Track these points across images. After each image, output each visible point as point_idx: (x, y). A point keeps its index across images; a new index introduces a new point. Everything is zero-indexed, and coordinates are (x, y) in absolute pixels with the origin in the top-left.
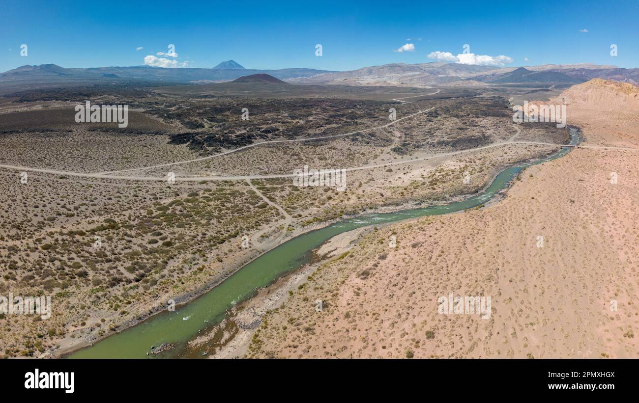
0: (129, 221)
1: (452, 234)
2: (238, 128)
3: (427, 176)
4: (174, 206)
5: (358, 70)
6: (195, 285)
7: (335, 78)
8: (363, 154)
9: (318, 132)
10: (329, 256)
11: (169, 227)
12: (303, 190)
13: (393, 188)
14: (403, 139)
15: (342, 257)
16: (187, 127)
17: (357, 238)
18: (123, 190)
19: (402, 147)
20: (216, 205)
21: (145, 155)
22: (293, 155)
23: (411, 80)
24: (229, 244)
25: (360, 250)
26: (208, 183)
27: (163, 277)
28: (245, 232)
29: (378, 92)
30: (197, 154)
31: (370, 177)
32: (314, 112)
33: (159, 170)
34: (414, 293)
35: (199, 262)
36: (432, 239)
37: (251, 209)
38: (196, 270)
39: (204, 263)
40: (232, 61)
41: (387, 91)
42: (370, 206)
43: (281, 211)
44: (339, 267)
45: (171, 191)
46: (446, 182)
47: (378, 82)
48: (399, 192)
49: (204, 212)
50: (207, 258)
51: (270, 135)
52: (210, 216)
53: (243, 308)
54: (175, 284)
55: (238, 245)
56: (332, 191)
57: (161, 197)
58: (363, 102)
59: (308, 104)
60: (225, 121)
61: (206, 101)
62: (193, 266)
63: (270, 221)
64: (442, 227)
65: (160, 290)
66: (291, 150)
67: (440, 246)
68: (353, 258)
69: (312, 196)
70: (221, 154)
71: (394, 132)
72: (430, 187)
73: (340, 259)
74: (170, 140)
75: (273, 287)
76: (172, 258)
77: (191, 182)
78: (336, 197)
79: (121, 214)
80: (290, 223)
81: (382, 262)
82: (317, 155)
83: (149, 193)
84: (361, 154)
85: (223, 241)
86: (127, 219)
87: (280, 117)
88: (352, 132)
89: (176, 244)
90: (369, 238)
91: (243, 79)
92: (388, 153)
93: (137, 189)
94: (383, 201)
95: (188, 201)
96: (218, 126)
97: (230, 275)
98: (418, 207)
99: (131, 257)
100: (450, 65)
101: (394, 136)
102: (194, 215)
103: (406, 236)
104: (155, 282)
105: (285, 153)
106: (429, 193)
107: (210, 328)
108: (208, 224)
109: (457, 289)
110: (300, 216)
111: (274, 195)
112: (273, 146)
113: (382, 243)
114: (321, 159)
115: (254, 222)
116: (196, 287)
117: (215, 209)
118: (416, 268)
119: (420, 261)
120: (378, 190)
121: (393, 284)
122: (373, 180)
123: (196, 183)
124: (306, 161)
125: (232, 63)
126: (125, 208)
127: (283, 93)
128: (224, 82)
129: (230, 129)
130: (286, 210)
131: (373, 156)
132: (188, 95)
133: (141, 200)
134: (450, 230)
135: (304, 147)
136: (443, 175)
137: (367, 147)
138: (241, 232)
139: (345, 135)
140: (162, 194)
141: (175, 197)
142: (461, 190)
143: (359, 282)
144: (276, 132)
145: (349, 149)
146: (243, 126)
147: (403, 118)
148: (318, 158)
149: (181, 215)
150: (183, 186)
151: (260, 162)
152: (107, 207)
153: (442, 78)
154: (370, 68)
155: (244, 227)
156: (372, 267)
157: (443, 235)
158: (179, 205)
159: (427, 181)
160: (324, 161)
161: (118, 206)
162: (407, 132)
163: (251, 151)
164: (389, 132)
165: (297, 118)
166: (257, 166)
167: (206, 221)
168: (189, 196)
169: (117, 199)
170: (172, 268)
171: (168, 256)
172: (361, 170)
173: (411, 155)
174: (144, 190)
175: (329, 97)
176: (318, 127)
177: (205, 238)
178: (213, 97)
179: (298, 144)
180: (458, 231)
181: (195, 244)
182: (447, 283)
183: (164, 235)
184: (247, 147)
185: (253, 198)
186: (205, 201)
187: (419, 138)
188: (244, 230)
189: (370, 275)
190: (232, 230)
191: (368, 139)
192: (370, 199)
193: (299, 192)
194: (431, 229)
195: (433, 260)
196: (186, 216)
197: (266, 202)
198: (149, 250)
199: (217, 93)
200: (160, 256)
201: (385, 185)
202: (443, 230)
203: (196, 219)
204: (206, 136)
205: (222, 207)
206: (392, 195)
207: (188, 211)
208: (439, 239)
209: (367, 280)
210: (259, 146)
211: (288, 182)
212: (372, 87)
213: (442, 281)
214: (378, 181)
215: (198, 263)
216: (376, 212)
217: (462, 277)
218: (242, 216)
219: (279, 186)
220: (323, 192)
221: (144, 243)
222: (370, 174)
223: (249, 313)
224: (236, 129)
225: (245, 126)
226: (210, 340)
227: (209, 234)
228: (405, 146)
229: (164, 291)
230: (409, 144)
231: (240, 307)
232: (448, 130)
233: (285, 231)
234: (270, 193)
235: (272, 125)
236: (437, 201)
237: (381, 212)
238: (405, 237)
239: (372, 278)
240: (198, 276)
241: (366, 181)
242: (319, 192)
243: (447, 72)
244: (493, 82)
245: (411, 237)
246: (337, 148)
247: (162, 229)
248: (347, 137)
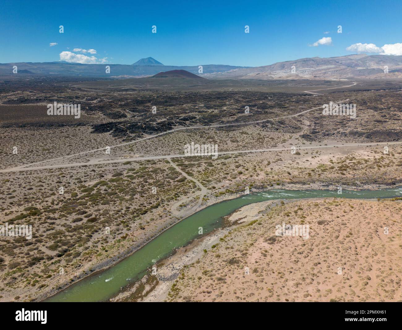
0: (52, 206)
1: (362, 219)
2: (159, 117)
3: (337, 162)
4: (98, 186)
5: (271, 66)
6: (119, 251)
7: (248, 73)
8: (272, 139)
9: (230, 119)
10: (239, 222)
11: (94, 205)
12: (217, 166)
13: (301, 168)
14: (313, 127)
15: (251, 224)
16: (109, 117)
17: (265, 210)
18: (46, 178)
19: (311, 135)
20: (139, 182)
21: (68, 144)
22: (208, 138)
23: (325, 73)
24: (151, 214)
25: (268, 220)
26: (131, 163)
27: (87, 248)
28: (166, 203)
29: (289, 85)
30: (121, 140)
31: (277, 157)
32: (228, 103)
33: (83, 157)
34: (319, 263)
35: (122, 231)
36: (339, 220)
37: (171, 183)
38: (120, 238)
39: (127, 232)
40: (151, 58)
41: (299, 84)
42: (277, 182)
43: (198, 184)
44: (248, 232)
45: (96, 174)
46: (358, 169)
47: (290, 76)
48: (306, 172)
49: (128, 189)
50: (131, 227)
51: (187, 122)
52: (134, 192)
53: (163, 264)
54: (98, 253)
55: (159, 215)
56: (242, 167)
57: (85, 180)
58: (274, 94)
59: (223, 96)
60: (146, 111)
61: (127, 94)
62: (117, 236)
63: (188, 193)
64: (351, 211)
65: (83, 260)
66: (206, 134)
67: (348, 227)
68: (261, 226)
69: (225, 171)
70: (144, 139)
71: (303, 121)
72: (339, 172)
73: (249, 225)
74: (93, 130)
75: (190, 246)
76: (97, 231)
77: (115, 163)
78: (246, 172)
79: (43, 201)
80: (205, 194)
82: (229, 138)
83: (73, 178)
84: (270, 139)
85: (146, 212)
86: (50, 204)
87: (197, 107)
88: (262, 120)
89: (101, 219)
90: (276, 210)
91: (162, 75)
92: (296, 139)
93: (60, 176)
94: (290, 179)
95: (112, 181)
96: (141, 116)
97: (151, 240)
98: (326, 188)
99: (53, 237)
100: (372, 56)
101: (304, 124)
102: (118, 192)
103: (312, 213)
104: (78, 254)
105: (201, 137)
106: (338, 177)
107: (132, 284)
108: (132, 199)
109: (367, 271)
110: (214, 188)
111: (191, 170)
112: (191, 131)
113: (288, 216)
114: (233, 141)
115: (174, 194)
116: (119, 253)
117: (138, 185)
118: (321, 243)
119: (327, 238)
120: (285, 169)
121: (298, 252)
122: (281, 160)
123: (120, 164)
124: (220, 143)
125: (151, 60)
126: (48, 194)
127: (199, 87)
128: (144, 77)
129: (151, 118)
130: (202, 182)
131: (281, 140)
132: (109, 89)
133: (65, 185)
134: (360, 215)
135: (218, 132)
136: (354, 163)
137: (277, 133)
138: (162, 203)
139: (255, 122)
140: (86, 177)
141: (100, 179)
142: (374, 179)
143: (267, 246)
144: (193, 120)
145: (259, 134)
146: (164, 115)
147: (314, 109)
148: (231, 141)
149: (106, 194)
150: (107, 168)
151: (179, 144)
152: (28, 197)
153: (360, 71)
154: (282, 63)
155: (165, 199)
157: (352, 218)
158: (103, 185)
159: (336, 166)
160: (235, 143)
161: (40, 194)
162: (317, 122)
163: (171, 136)
164: (298, 121)
165: (212, 108)
166: (177, 148)
167: (130, 197)
168: (113, 176)
169: (39, 188)
170: (96, 240)
171: (92, 230)
172: (270, 151)
173: (320, 142)
174: (68, 176)
175: (242, 90)
176: (231, 116)
177: (128, 211)
178: (134, 90)
179: (213, 129)
180: (369, 217)
181: (119, 217)
182: (356, 263)
183: (88, 213)
184: (167, 132)
185: (173, 174)
186: (129, 179)
187: (329, 127)
188: (165, 201)
189: (276, 242)
190: (154, 202)
191: (277, 126)
192: (278, 176)
193: (213, 167)
194: (338, 210)
195: (341, 238)
196: (110, 194)
197: (185, 177)
198: (73, 227)
199: (138, 87)
200: (85, 231)
201: (292, 165)
202: (351, 214)
203: (120, 195)
204: (129, 125)
205: (144, 183)
206: (299, 175)
207: (112, 190)
208: (348, 221)
209: (273, 245)
210: (178, 131)
211: (204, 159)
212: (283, 80)
213: (349, 260)
214: (286, 161)
215: (122, 233)
216: (283, 188)
217: (373, 261)
218: (163, 190)
219: (196, 163)
220: (234, 168)
221: (68, 223)
222: (278, 155)
223: (168, 268)
224: (157, 118)
225: (165, 115)
226: (132, 294)
227: (132, 208)
228: (314, 133)
229: (87, 260)
230: (319, 132)
231: (160, 264)
232: (363, 121)
233: (200, 201)
234: (188, 169)
235: (189, 114)
236: (346, 186)
237: (288, 189)
238: (311, 214)
239: (278, 244)
240: (122, 243)
241: (274, 161)
242: (231, 168)
243: (367, 64)
245: (317, 215)
246: (248, 133)
247: (86, 208)
248: (258, 124)
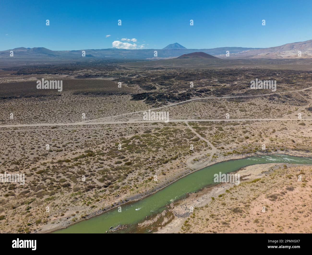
0: (102, 150)
2: (180, 89)
4: (134, 139)
5: (280, 46)
6: (146, 189)
7: (259, 54)
8: (278, 110)
9: (240, 92)
10: (244, 178)
11: (130, 153)
12: (226, 130)
13: (305, 137)
15: (255, 181)
16: (144, 89)
17: (268, 170)
18: (99, 131)
20: (163, 139)
21: (115, 108)
22: (219, 107)
24: (171, 164)
25: (270, 180)
26: (158, 124)
27: (124, 184)
28: (183, 156)
29: (298, 63)
30: (151, 106)
31: (282, 127)
32: (238, 78)
33: (124, 117)
35: (149, 175)
37: (187, 141)
38: (147, 179)
39: (152, 175)
40: (177, 43)
41: (307, 62)
42: (281, 148)
43: (209, 144)
44: (252, 188)
45: (132, 130)
48: (310, 141)
49: (155, 143)
50: (155, 172)
51: (203, 94)
52: (159, 146)
53: (178, 204)
54: (131, 188)
55: (177, 165)
56: (249, 133)
57: (125, 134)
58: (282, 72)
59: (234, 73)
60: (171, 84)
61: (157, 72)
62: (145, 177)
63: (200, 150)
65: (121, 192)
66: (219, 104)
68: (264, 184)
69: (233, 135)
70: (168, 106)
71: (310, 95)
73: (252, 182)
74: (132, 98)
75: (200, 193)
76: (131, 172)
77: (146, 123)
78: (252, 137)
79: (97, 147)
80: (215, 152)
81: (289, 192)
82: (238, 108)
83: (117, 132)
84: (277, 110)
85: (167, 162)
86: (101, 149)
87: (211, 82)
88: (269, 93)
89: (134, 163)
90: (278, 172)
91: (185, 56)
92: (302, 111)
93: (109, 130)
94: (294, 146)
95: (143, 136)
96: (166, 88)
97: (170, 184)
99: (102, 173)
101: (310, 98)
102: (148, 145)
104: (118, 187)
105: (214, 106)
107: (154, 215)
108: (157, 151)
110: (223, 148)
111: (204, 132)
112: (205, 101)
113: (290, 178)
114: (242, 111)
115: (189, 150)
116: (146, 190)
117: (162, 141)
120: (289, 137)
121: (298, 210)
122: (286, 129)
123: (150, 124)
124: (230, 111)
125: (177, 45)
126: (100, 142)
127: (214, 65)
128: (171, 58)
129: (175, 90)
130: (212, 143)
131: (287, 112)
132: (145, 68)
133: (111, 137)
135: (229, 102)
137: (283, 105)
138: (180, 157)
139: (263, 95)
140: (126, 132)
141: (135, 134)
143: (268, 201)
144: (208, 92)
145: (266, 105)
146: (184, 88)
148: (240, 110)
149: (139, 145)
150: (140, 126)
151: (195, 111)
152: (87, 143)
154: (292, 44)
155: (182, 153)
156: (280, 194)
158: (137, 139)
160: (244, 112)
161: (95, 141)
163: (189, 104)
164: (305, 95)
165: (224, 82)
166: (193, 114)
167: (155, 149)
168: (145, 133)
169: (94, 137)
170: (131, 178)
171: (128, 171)
172: (276, 121)
174: (114, 130)
175: (252, 68)
176: (241, 89)
177: (154, 160)
178: (163, 69)
179: (224, 100)
181: (147, 163)
183: (126, 158)
184: (186, 101)
185: (189, 134)
186: (155, 136)
188: (182, 155)
189: (277, 199)
190: (173, 155)
191: (284, 99)
192: (282, 143)
193: (223, 132)
196: (142, 146)
197: (199, 137)
198: (115, 167)
199: (165, 66)
200: (123, 171)
201: (297, 134)
203: (149, 147)
204: (157, 95)
205: (167, 140)
206: (303, 143)
207: (144, 143)
209: (274, 202)
210: (195, 101)
211: (215, 124)
212: (291, 59)
214: (291, 130)
215: (148, 176)
216: (287, 153)
218: (180, 146)
219: (209, 127)
220: (242, 133)
221: (112, 164)
222: (283, 125)
223: (182, 208)
224: (179, 90)
225: (185, 88)
226: (154, 223)
227: (157, 157)
229: (124, 193)
231: (176, 203)
233: (211, 158)
234: (201, 131)
235: (205, 87)
237: (291, 155)
239: (280, 202)
240: (148, 183)
241: (279, 129)
242: (239, 133)
246: (256, 104)
247: (125, 154)
248: (265, 97)
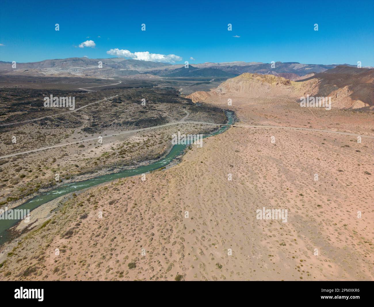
1: (142, 190)
3: (117, 148)
5: (40, 62)
8: (54, 135)
10: (30, 228)
13: (87, 159)
14: (92, 121)
15: (44, 225)
17: (57, 206)
19: (92, 128)
23: (95, 72)
25: (62, 216)
29: (63, 82)
31: (62, 153)
34: (115, 238)
36: (126, 196)
41: (72, 81)
42: (66, 177)
44: (42, 235)
46: (134, 151)
47: (63, 74)
48: (92, 162)
56: (25, 170)
64: (134, 186)
67: (133, 200)
68: (55, 224)
69: (3, 178)
71: (82, 116)
72: (120, 156)
73: (42, 227)
78: (30, 174)
81: (84, 221)
82: (2, 140)
84: (52, 135)
88: (39, 118)
90: (69, 204)
92: (79, 133)
94: (79, 171)
98: (111, 172)
100: (129, 60)
101: (84, 119)
103: (103, 196)
106: (120, 160)
109: (151, 229)
113: (82, 206)
114: (7, 144)
118: (114, 220)
119: (118, 214)
120: (72, 163)
121: (96, 235)
122: (67, 155)
131: (64, 136)
134: (140, 187)
136: (130, 147)
137: (58, 130)
139: (32, 120)
142: (146, 157)
143: (64, 241)
145: (38, 132)
147: (90, 104)
153: (122, 72)
154: (52, 60)
156: (76, 226)
157: (135, 192)
159: (117, 152)
160: (11, 145)
162: (95, 116)
164: (78, 116)
172: (54, 148)
173: (100, 133)
175: (9, 87)
176: (1, 115)
180: (147, 187)
182: (142, 226)
187: (106, 120)
189: (74, 234)
191: (57, 122)
192: (66, 171)
194: (124, 188)
195: (129, 211)
201: (79, 158)
202: (134, 188)
206: (87, 165)
208: (132, 195)
209: (71, 238)
212: (56, 78)
213: (138, 225)
214: (72, 155)
216: (73, 181)
217: (154, 220)
220: (14, 172)
222: (63, 151)
228: (94, 126)
230: (98, 125)
232: (131, 113)
236: (126, 167)
237: (78, 181)
238: (102, 198)
239: (76, 235)
241: (60, 157)
242: (10, 173)
243: (127, 66)
244: (167, 76)
245: (107, 197)
246: (25, 133)
248: (35, 122)
